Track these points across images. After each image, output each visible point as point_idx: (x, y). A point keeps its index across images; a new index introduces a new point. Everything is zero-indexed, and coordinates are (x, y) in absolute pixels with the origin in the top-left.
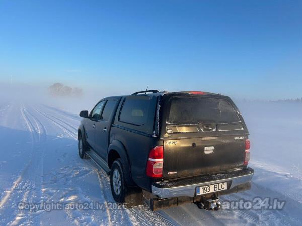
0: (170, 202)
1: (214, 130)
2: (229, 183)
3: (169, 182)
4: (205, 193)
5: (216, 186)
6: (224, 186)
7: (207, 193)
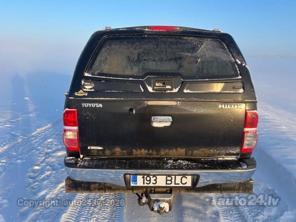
0: (92, 186)
1: (175, 90)
2: (195, 177)
3: (92, 159)
4: (146, 185)
5: (169, 178)
6: (184, 180)
7: (151, 185)
